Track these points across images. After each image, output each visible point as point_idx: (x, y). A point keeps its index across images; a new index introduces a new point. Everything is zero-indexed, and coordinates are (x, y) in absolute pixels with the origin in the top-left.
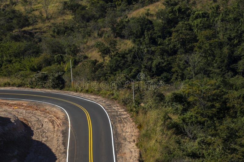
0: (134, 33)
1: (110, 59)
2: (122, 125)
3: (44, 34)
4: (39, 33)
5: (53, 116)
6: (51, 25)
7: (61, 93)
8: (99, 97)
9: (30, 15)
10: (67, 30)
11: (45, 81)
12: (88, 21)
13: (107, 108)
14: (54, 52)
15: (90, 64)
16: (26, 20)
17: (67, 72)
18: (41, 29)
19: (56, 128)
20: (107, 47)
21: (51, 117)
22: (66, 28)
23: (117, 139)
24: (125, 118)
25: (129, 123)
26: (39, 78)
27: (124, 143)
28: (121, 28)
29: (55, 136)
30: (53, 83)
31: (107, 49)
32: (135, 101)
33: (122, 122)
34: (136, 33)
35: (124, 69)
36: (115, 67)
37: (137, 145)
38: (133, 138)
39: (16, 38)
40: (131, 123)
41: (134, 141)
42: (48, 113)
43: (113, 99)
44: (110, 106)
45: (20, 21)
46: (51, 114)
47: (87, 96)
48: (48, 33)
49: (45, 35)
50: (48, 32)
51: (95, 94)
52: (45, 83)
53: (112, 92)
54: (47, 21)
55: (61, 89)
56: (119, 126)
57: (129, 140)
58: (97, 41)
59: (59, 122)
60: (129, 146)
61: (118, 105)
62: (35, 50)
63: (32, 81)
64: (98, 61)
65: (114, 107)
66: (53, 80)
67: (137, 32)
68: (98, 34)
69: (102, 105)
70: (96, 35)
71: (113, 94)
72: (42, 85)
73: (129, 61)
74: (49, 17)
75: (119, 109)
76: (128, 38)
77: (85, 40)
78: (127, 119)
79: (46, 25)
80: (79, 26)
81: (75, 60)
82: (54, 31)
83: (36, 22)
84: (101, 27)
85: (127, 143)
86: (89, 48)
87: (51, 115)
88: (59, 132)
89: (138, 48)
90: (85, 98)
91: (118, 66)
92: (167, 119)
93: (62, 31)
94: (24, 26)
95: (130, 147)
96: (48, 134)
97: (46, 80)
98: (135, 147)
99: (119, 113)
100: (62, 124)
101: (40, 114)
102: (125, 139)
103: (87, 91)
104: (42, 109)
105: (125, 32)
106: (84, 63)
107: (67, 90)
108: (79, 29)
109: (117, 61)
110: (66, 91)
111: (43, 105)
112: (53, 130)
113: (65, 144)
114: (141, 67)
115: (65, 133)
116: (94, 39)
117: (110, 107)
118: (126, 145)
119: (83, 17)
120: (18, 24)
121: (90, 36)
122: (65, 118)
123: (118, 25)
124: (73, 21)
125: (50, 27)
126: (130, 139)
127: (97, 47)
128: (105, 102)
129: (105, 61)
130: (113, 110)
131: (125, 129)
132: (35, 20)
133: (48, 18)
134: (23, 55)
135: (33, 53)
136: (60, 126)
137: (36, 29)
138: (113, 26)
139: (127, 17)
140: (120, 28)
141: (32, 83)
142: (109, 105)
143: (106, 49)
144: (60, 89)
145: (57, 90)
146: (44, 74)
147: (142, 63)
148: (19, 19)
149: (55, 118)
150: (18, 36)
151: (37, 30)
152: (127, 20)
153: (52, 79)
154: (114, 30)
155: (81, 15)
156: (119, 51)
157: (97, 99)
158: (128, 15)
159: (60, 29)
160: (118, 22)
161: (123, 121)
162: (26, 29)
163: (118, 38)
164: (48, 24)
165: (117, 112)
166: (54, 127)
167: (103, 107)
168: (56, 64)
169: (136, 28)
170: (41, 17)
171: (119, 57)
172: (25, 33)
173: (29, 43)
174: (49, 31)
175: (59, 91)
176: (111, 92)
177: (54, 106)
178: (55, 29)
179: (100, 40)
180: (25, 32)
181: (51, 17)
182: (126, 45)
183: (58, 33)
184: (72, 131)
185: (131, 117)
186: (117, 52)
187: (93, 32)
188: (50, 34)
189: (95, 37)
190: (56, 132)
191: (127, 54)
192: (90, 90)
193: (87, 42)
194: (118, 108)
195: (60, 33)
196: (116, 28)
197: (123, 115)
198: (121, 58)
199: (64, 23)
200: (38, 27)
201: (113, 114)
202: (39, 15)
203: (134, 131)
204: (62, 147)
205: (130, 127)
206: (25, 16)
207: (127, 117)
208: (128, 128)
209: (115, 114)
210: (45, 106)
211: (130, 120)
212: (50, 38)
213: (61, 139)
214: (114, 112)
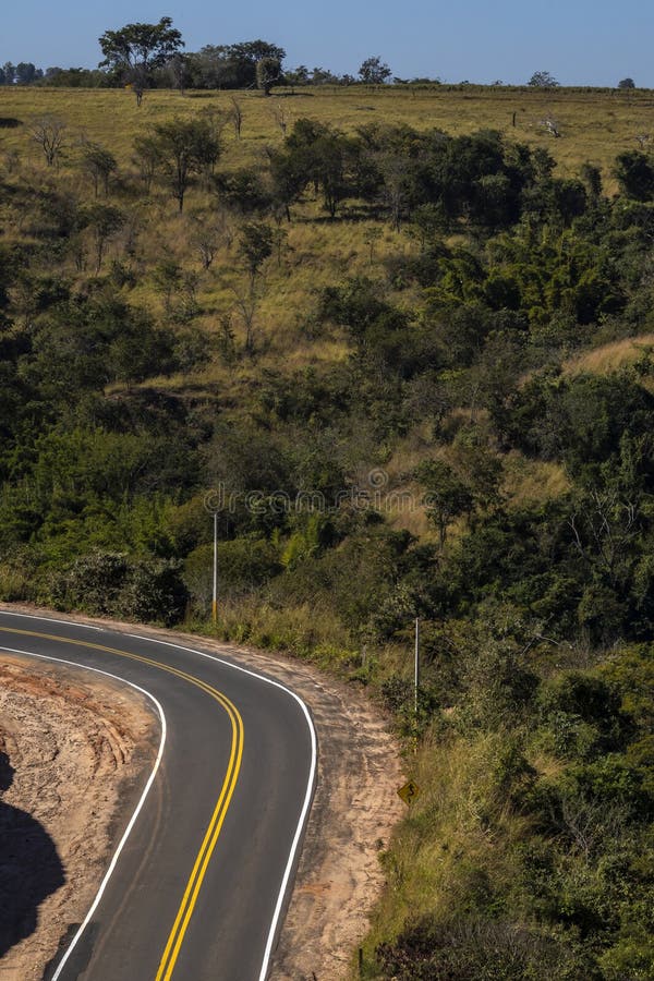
0: (580, 439)
1: (467, 533)
2: (355, 780)
3: (228, 409)
4: (207, 406)
5: (107, 723)
6: (260, 379)
7: (166, 638)
8: (305, 670)
9: (183, 330)
10: (321, 403)
11: (116, 590)
12: (408, 377)
13: (318, 712)
14: (252, 485)
15: (382, 545)
16: (164, 346)
17: (291, 570)
18: (220, 390)
19: (106, 766)
20: (461, 485)
21: (97, 726)
22: (321, 395)
23: (318, 830)
24: (377, 757)
25: (383, 778)
26: (91, 573)
27: (338, 846)
28: (530, 415)
29: (89, 797)
30: (142, 599)
31: (458, 491)
32: (420, 692)
33: (360, 768)
34: (586, 439)
35: (517, 580)
36: (484, 566)
37: (383, 859)
38: (380, 832)
39: (113, 419)
40: (392, 778)
41: (380, 844)
42: (94, 709)
43: (355, 679)
44: (334, 708)
45: (138, 352)
46: (101, 716)
47: (260, 659)
48: (245, 410)
49: (231, 418)
50: (242, 406)
51: (292, 657)
52: (113, 597)
53: (355, 654)
54: (246, 360)
55: (171, 623)
56: (343, 784)
57: (360, 840)
58: (428, 459)
59: (123, 746)
60: (353, 860)
61: (367, 705)
62: (179, 471)
63: (63, 583)
64: (416, 539)
65: (348, 713)
66: (144, 589)
67: (590, 434)
68: (437, 432)
69: (303, 700)
70: (428, 434)
71: (357, 663)
72: (102, 601)
73: (545, 550)
74: (259, 343)
75: (367, 721)
76: (554, 456)
77: (383, 452)
78: (384, 760)
79: (240, 375)
80: (371, 390)
81: (329, 526)
82: (269, 405)
83: (202, 359)
84: (451, 404)
85: (349, 849)
86: (393, 484)
87: (103, 720)
88: (111, 784)
89: (586, 501)
90: (247, 668)
91: (496, 564)
92: (519, 771)
93: (299, 405)
94: (151, 370)
95: (353, 866)
96: (68, 788)
97: (117, 586)
98: (376, 865)
99: (360, 734)
100: (133, 757)
101: (60, 712)
102: (347, 835)
103: (266, 642)
104: (74, 692)
105: (542, 432)
106: (360, 540)
107: (193, 631)
108: (369, 404)
109: (493, 544)
110: (188, 636)
111: (81, 679)
112: (90, 774)
113: (113, 830)
114: (586, 579)
115: (128, 791)
116: (417, 450)
117: (332, 711)
118: (342, 855)
119: (392, 356)
120: (127, 361)
121: (403, 433)
122: (151, 735)
123: (518, 403)
124: (349, 371)
125: (256, 384)
126: (366, 833)
127: (423, 481)
128: (320, 690)
129: (448, 540)
130: (342, 723)
131: (360, 797)
132: (198, 350)
133: (250, 350)
134: (132, 488)
135: (173, 481)
136: (120, 763)
137: (199, 388)
138: (500, 402)
139: (558, 372)
140: (524, 415)
141: (64, 592)
142: (335, 704)
143: (455, 493)
144: (168, 626)
145: (154, 627)
146: (115, 559)
147: (592, 562)
148: (134, 341)
149: (113, 730)
150: (122, 409)
151: (202, 394)
152: (556, 384)
153: (141, 584)
154: (500, 418)
155: (384, 346)
156: (511, 505)
157: (296, 674)
158: (564, 365)
159: (292, 395)
160: (522, 388)
161: (366, 768)
162: (157, 383)
163: (515, 454)
164: (248, 373)
165: (354, 730)
166: (97, 766)
167: (308, 707)
168: (254, 534)
169: (589, 418)
170: (224, 345)
171: (506, 529)
172: (149, 402)
173: (161, 441)
174: (248, 401)
175: (163, 631)
176: (352, 651)
177: (122, 687)
178: (271, 395)
179: (439, 453)
180: (152, 396)
181: (267, 344)
182: (539, 484)
183: (284, 413)
184: (160, 784)
185: (403, 754)
186: (500, 511)
187: (419, 422)
188: (253, 415)
189: (422, 442)
190: (97, 782)
191: (538, 520)
192: (278, 638)
193: (389, 457)
194: (365, 715)
195: (291, 414)
196: (508, 412)
197: (372, 743)
198: (512, 534)
199: (312, 375)
200: (204, 382)
201: (335, 736)
202: (216, 333)
203: (393, 807)
204: (100, 842)
205: (385, 792)
206: (161, 335)
207: (385, 755)
208: (376, 795)
209: (346, 736)
210: (89, 683)
211: (393, 765)
212: (251, 428)
213: (106, 810)
214: (343, 728)
